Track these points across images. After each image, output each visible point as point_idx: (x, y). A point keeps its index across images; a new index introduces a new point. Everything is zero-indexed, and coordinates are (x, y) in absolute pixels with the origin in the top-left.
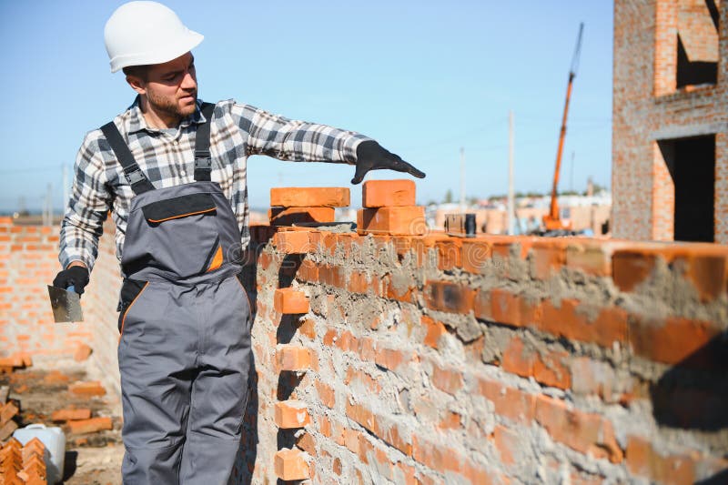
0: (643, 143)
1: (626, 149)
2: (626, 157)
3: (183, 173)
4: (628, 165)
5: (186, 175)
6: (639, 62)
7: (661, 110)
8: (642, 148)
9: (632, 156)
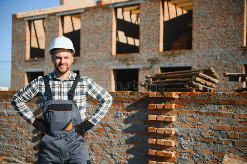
0: (22, 72)
1: (16, 74)
2: (16, 76)
3: (62, 95)
4: (16, 79)
5: (63, 96)
6: (20, 49)
7: (27, 64)
8: (21, 74)
9: (18, 76)
